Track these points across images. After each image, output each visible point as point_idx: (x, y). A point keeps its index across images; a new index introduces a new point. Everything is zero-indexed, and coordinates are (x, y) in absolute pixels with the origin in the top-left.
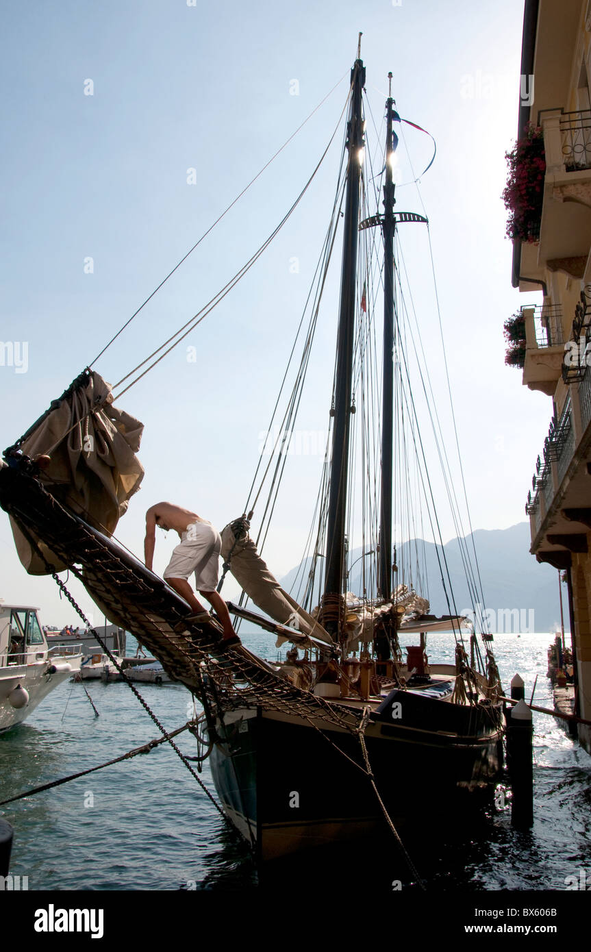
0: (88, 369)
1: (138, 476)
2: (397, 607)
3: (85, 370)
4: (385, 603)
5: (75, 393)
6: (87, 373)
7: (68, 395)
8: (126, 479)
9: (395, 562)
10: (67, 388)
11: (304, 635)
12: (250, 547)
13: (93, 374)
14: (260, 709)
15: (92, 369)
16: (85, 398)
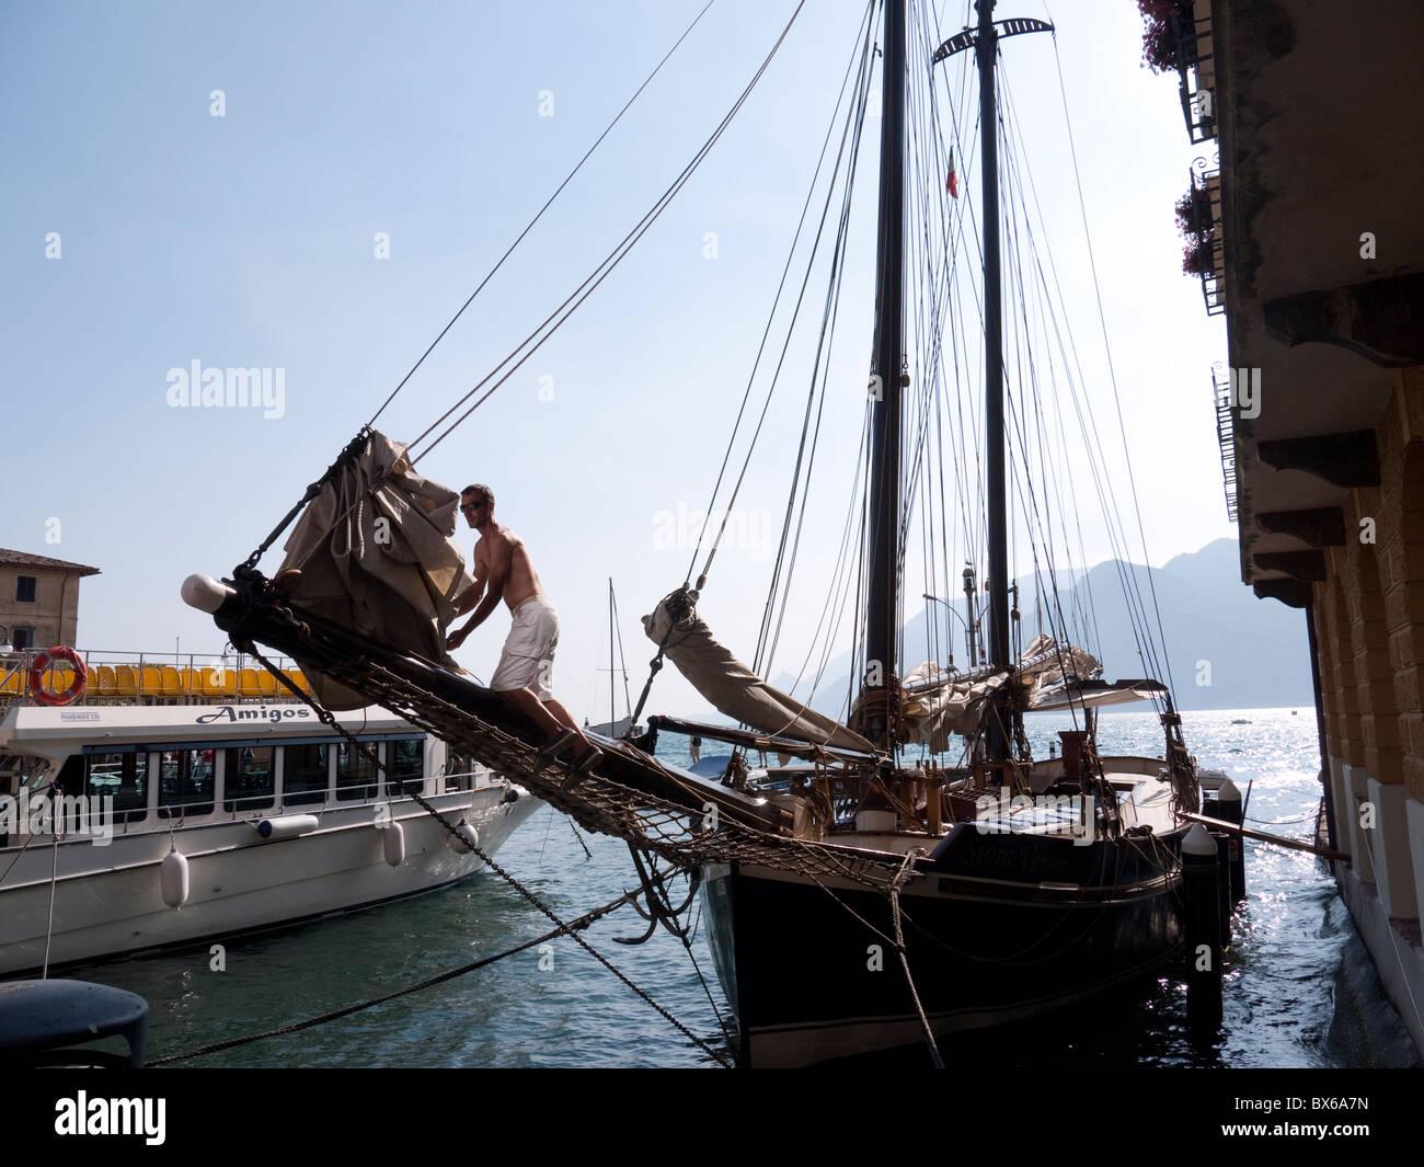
0: (367, 428)
1: (454, 571)
2: (1021, 677)
3: (363, 430)
4: (995, 673)
5: (345, 468)
6: (366, 435)
7: (333, 474)
8: (438, 577)
9: (1015, 606)
10: (333, 461)
11: (813, 747)
12: (699, 630)
13: (374, 436)
14: (735, 865)
15: (373, 427)
16: (359, 472)
